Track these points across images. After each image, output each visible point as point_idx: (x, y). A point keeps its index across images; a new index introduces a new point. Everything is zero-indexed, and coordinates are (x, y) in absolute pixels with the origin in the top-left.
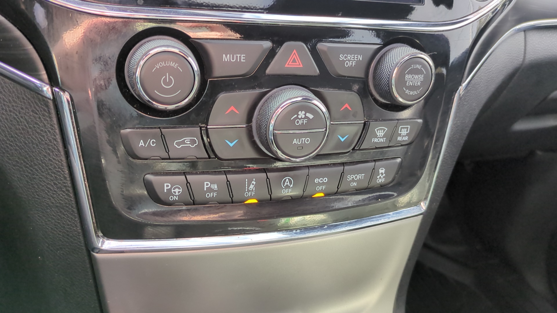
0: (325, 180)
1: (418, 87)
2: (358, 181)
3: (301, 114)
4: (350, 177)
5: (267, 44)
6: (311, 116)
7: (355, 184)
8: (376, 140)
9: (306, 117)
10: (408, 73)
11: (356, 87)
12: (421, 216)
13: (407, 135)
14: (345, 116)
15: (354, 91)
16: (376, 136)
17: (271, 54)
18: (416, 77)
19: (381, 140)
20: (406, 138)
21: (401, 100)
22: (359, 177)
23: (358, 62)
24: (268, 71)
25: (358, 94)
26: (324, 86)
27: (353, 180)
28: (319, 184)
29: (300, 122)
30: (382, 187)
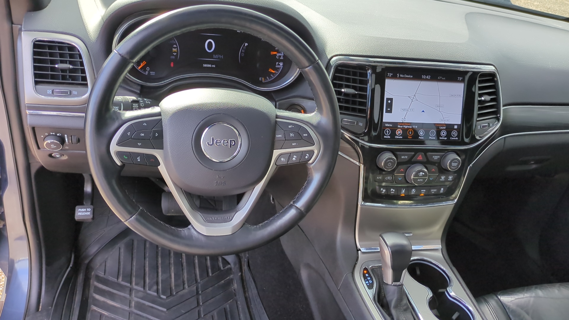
0: (425, 191)
1: (456, 166)
2: (435, 192)
3: (421, 173)
4: (432, 190)
5: (413, 153)
6: (423, 174)
7: (433, 192)
8: (441, 180)
9: (422, 174)
10: (453, 163)
11: (437, 165)
12: (454, 204)
13: (451, 179)
14: (433, 172)
15: (436, 166)
16: (441, 179)
17: (414, 155)
18: (455, 163)
19: (443, 180)
20: (451, 180)
21: (449, 169)
22: (435, 190)
23: (438, 158)
24: (412, 160)
25: (437, 167)
26: (428, 164)
27: (433, 191)
28: (423, 192)
29: (420, 175)
30: (442, 194)
